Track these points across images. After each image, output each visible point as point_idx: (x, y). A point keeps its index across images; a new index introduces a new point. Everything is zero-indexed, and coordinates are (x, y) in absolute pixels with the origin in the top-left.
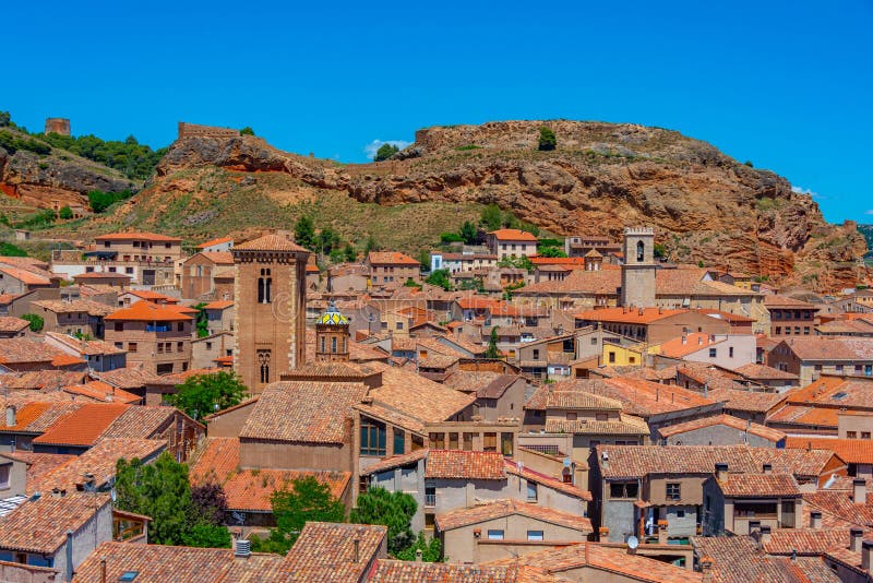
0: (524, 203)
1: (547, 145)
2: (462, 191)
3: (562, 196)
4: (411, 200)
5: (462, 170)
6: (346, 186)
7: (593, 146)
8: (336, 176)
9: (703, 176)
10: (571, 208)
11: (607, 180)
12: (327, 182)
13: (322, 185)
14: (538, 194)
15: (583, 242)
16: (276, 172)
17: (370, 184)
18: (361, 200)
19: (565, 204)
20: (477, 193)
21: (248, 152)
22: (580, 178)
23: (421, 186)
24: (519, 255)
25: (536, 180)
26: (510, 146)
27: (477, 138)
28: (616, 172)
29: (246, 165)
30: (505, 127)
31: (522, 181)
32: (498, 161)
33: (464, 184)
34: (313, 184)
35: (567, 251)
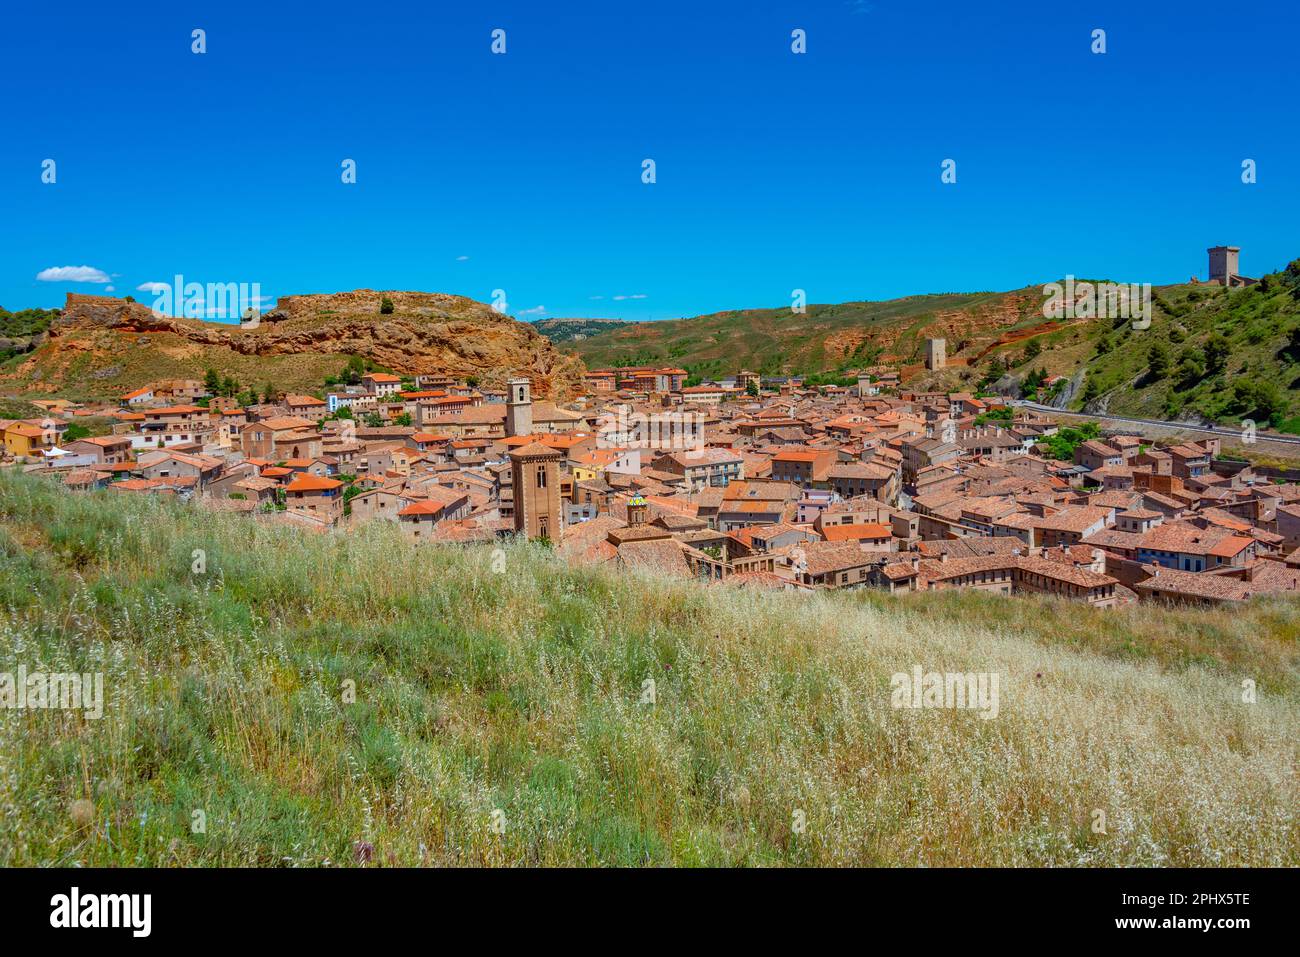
0: (378, 352)
1: (387, 310)
2: (328, 344)
3: (404, 347)
4: (287, 352)
5: (326, 329)
6: (227, 342)
7: (419, 310)
8: (217, 334)
9: (496, 329)
10: (410, 354)
11: (435, 334)
12: (210, 339)
13: (206, 341)
14: (387, 346)
15: (428, 379)
16: (163, 332)
17: (251, 340)
18: (242, 352)
19: (406, 352)
20: (339, 345)
21: (137, 317)
22: (416, 334)
23: (294, 341)
24: (390, 392)
25: (385, 335)
26: (359, 311)
27: (331, 304)
28: (440, 329)
29: (134, 326)
30: (352, 297)
31: (374, 336)
32: (354, 322)
33: (328, 339)
34: (199, 341)
35: (418, 385)
